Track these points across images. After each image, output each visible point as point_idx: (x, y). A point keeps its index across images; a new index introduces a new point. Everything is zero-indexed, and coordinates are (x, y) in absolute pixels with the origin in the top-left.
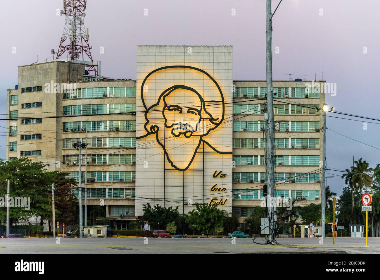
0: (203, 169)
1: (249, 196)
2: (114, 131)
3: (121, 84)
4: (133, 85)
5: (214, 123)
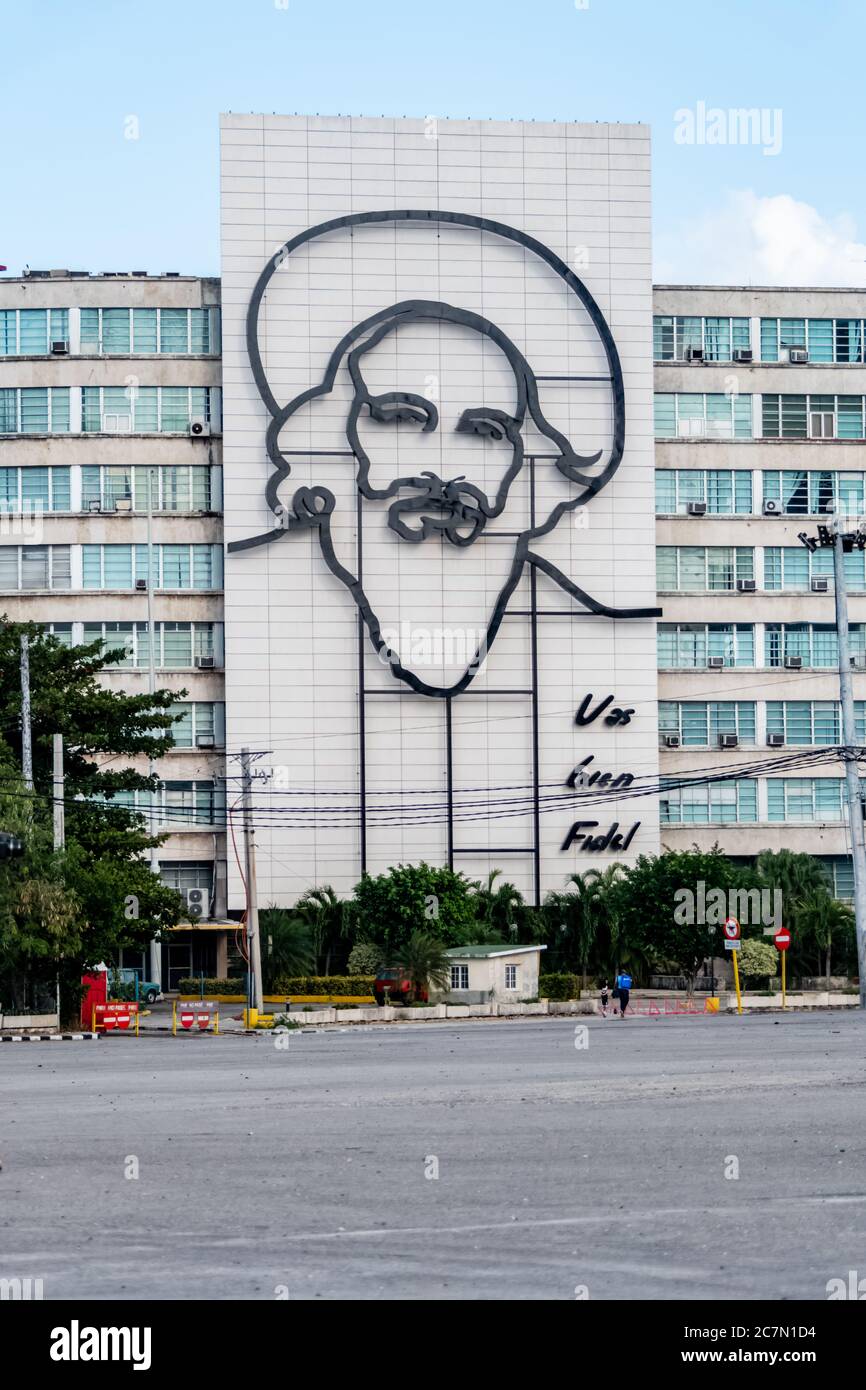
0: (531, 689)
1: (717, 810)
2: (108, 516)
3: (136, 293)
4: (193, 297)
5: (581, 480)
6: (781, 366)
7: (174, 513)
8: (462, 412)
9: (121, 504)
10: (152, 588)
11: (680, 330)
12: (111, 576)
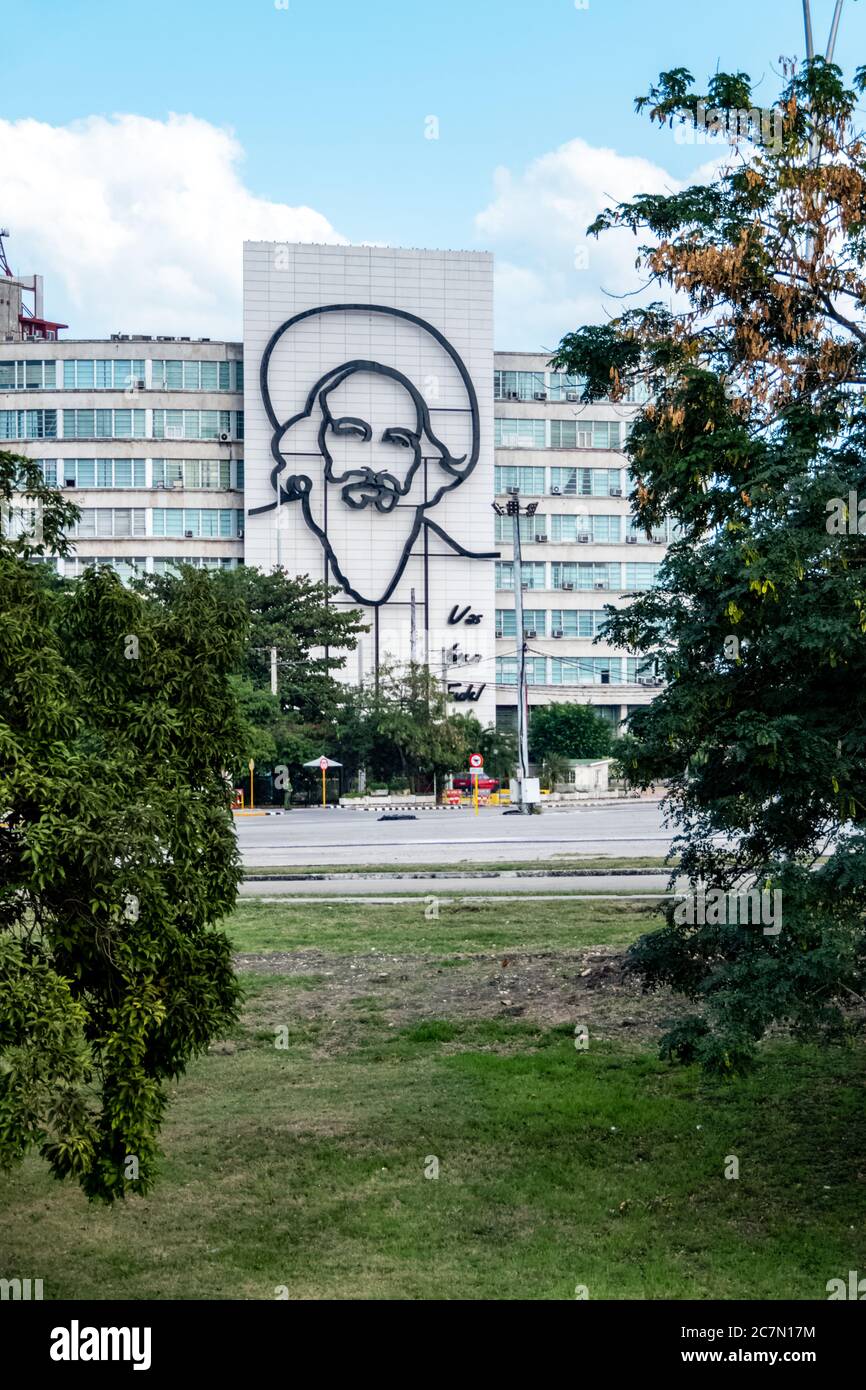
0: (424, 602)
2: (169, 491)
3: (186, 351)
4: (222, 355)
5: (454, 472)
6: (562, 403)
7: (209, 489)
8: (384, 430)
9: (176, 483)
10: (195, 536)
11: (504, 379)
12: (170, 528)
